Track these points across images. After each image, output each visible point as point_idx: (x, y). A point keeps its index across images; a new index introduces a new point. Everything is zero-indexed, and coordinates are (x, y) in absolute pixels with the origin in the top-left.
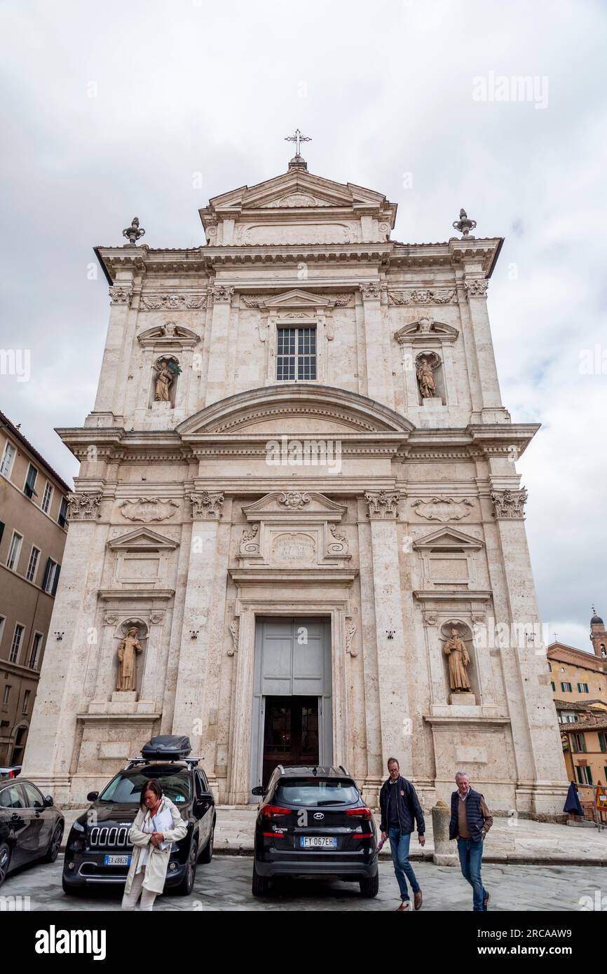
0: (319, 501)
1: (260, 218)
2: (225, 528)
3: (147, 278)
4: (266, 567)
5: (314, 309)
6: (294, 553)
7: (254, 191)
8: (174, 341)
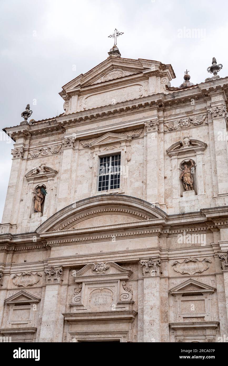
0: (115, 267)
1: (91, 91)
2: (64, 288)
3: (32, 139)
4: (85, 311)
5: (119, 142)
6: (101, 301)
7: (88, 76)
8: (43, 175)
